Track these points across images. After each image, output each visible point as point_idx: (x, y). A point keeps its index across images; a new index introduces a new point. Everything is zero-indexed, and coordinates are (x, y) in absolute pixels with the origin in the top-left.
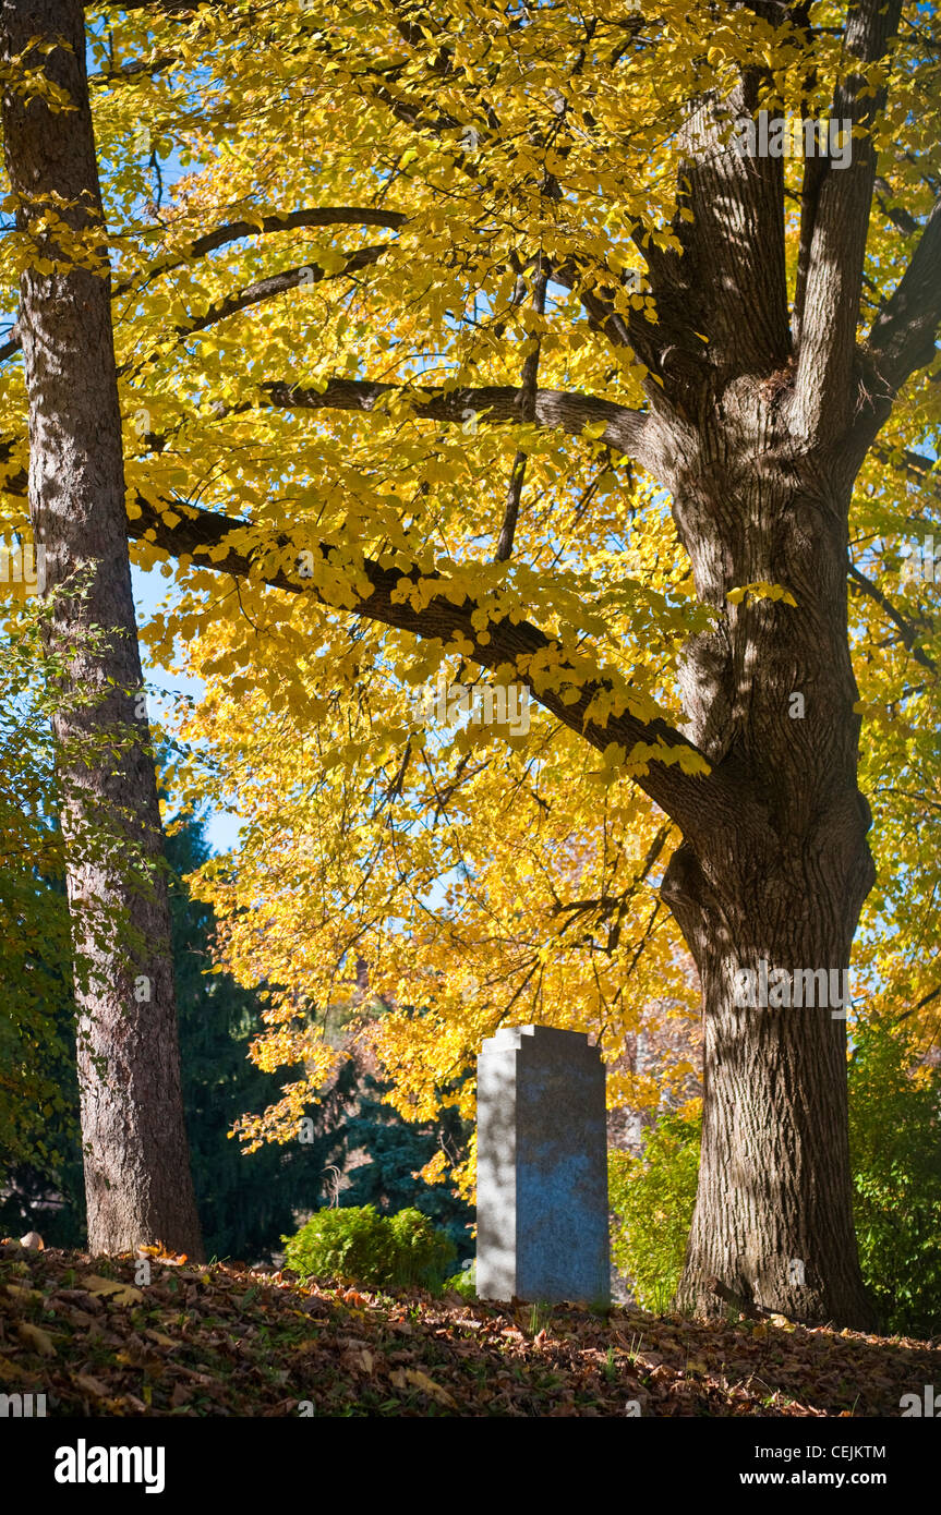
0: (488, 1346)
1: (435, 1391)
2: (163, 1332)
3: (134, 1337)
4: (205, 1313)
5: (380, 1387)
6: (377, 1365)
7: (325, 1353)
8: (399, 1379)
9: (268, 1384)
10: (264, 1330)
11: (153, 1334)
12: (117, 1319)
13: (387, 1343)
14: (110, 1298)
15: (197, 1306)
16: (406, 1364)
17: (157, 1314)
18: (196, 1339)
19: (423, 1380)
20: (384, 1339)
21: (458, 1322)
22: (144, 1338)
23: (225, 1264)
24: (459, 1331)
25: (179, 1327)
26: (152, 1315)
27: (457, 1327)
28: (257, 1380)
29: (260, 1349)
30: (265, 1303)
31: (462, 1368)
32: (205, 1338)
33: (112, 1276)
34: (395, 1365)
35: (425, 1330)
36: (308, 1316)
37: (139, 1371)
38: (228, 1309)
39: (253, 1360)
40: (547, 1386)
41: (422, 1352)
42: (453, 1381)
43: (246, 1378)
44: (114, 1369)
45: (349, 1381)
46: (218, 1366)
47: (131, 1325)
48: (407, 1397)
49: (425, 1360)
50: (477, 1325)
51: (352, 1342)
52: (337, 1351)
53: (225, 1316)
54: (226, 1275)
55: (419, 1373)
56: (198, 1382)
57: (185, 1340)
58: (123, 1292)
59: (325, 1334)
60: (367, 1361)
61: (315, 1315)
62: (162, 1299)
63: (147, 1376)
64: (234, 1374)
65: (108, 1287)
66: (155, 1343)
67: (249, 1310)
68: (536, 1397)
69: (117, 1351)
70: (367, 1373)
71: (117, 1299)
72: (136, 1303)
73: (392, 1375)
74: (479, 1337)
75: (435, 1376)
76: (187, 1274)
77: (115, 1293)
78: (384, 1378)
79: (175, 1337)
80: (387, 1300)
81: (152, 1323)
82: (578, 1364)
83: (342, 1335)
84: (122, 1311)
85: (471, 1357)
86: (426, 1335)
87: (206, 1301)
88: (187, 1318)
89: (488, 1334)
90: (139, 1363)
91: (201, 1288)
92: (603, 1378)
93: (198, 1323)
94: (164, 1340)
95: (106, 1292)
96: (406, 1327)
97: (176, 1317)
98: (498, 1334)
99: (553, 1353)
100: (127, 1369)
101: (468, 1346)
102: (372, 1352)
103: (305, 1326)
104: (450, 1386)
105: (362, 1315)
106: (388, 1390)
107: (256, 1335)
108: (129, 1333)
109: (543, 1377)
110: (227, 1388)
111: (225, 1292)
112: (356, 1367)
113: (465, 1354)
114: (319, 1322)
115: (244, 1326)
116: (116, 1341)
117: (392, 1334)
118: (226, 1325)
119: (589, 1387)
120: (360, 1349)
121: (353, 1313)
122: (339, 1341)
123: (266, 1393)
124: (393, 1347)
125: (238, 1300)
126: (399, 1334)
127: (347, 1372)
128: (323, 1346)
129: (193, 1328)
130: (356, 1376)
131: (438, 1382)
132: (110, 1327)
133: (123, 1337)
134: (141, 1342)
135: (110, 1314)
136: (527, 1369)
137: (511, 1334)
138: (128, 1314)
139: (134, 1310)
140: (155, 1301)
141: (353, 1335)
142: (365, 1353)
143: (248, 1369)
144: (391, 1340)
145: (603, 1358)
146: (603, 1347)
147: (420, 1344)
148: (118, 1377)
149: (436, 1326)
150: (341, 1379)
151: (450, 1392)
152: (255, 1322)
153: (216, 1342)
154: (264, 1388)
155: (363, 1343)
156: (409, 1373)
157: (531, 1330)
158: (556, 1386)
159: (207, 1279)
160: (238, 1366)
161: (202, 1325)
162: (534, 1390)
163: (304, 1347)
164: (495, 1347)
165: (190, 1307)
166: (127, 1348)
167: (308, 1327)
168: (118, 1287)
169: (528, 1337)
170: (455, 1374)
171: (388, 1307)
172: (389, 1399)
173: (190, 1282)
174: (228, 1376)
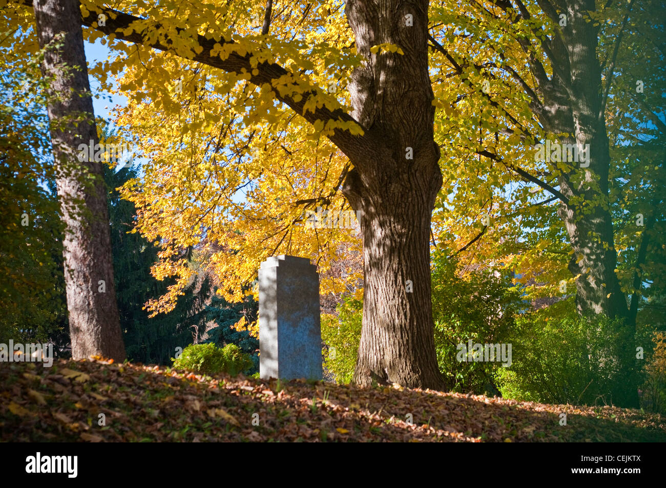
0: (256, 398)
1: (229, 419)
2: (98, 394)
3: (85, 396)
4: (120, 385)
5: (203, 417)
6: (202, 407)
7: (177, 402)
8: (212, 413)
9: (149, 416)
10: (147, 392)
11: (94, 395)
12: (77, 388)
13: (208, 398)
14: (74, 379)
15: (116, 382)
16: (216, 406)
17: (97, 385)
18: (115, 397)
19: (224, 414)
20: (206, 395)
21: (242, 388)
22: (90, 397)
23: (131, 363)
24: (242, 392)
25: (107, 391)
26: (94, 386)
27: (241, 390)
28: (144, 415)
29: (145, 400)
30: (149, 380)
31: (243, 408)
32: (120, 396)
33: (76, 369)
34: (211, 407)
35: (226, 391)
36: (170, 386)
37: (86, 411)
38: (131, 383)
39: (142, 406)
40: (283, 415)
41: (224, 401)
42: (238, 414)
43: (138, 414)
44: (74, 410)
45: (188, 414)
46: (125, 408)
47: (84, 391)
48: (215, 421)
49: (225, 404)
50: (251, 389)
51: (190, 397)
52: (183, 401)
53: (130, 386)
54: (131, 368)
55: (222, 411)
56: (115, 416)
57: (109, 397)
58: (80, 376)
59: (177, 394)
60: (197, 406)
61: (173, 385)
62: (100, 379)
63: (90, 413)
64: (133, 412)
65: (73, 374)
66: (95, 399)
67: (142, 383)
68: (278, 420)
69: (76, 402)
70: (197, 411)
71: (78, 379)
72: (86, 381)
73: (209, 411)
74: (252, 394)
75: (230, 412)
76: (112, 368)
77: (76, 377)
78: (205, 413)
79: (104, 396)
80: (208, 378)
81: (94, 390)
82: (299, 405)
83: (186, 394)
84: (80, 384)
85: (248, 403)
86: (227, 393)
87: (121, 380)
88: (111, 387)
89: (256, 393)
90: (86, 407)
91: (119, 374)
92: (310, 412)
93: (116, 389)
94: (99, 397)
95: (72, 376)
96: (217, 390)
97: (106, 386)
98: (261, 393)
99: (287, 401)
100: (80, 410)
101: (246, 398)
102: (200, 401)
103: (168, 390)
104: (236, 416)
105: (196, 385)
106: (206, 418)
107: (144, 394)
108: (82, 395)
109: (281, 411)
110: (129, 418)
111: (130, 376)
112: (192, 408)
113: (245, 401)
114: (175, 388)
115: (138, 391)
116: (76, 398)
117: (210, 394)
118: (130, 390)
119: (303, 416)
120: (194, 400)
121: (191, 384)
122: (184, 397)
123: (148, 421)
124: (210, 399)
125: (136, 379)
126: (213, 393)
127: (187, 411)
128: (176, 399)
129: (114, 391)
130: (191, 412)
131: (231, 414)
132: (73, 392)
133: (79, 396)
134: (87, 398)
135: (73, 386)
136: (274, 408)
137: (268, 392)
138: (82, 386)
139: (85, 384)
140: (96, 380)
141: (191, 394)
142: (197, 402)
143: (139, 409)
144: (210, 396)
145: (311, 403)
146: (310, 398)
147: (223, 398)
148: (76, 414)
149: (231, 390)
150: (184, 414)
151: (237, 419)
152: (143, 389)
153: (125, 398)
154: (147, 418)
155: (195, 397)
156: (217, 410)
157: (277, 390)
158: (287, 416)
159: (122, 370)
160: (135, 408)
161: (119, 390)
162: (277, 417)
163: (167, 400)
164: (260, 398)
165: (113, 382)
166: (81, 400)
167: (169, 390)
168: (78, 373)
169: (275, 394)
170: (239, 411)
171: (209, 381)
172: (207, 422)
173: (113, 371)
174: (130, 413)
